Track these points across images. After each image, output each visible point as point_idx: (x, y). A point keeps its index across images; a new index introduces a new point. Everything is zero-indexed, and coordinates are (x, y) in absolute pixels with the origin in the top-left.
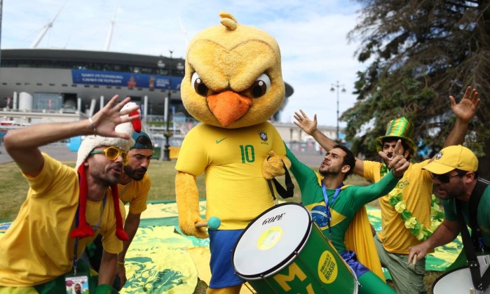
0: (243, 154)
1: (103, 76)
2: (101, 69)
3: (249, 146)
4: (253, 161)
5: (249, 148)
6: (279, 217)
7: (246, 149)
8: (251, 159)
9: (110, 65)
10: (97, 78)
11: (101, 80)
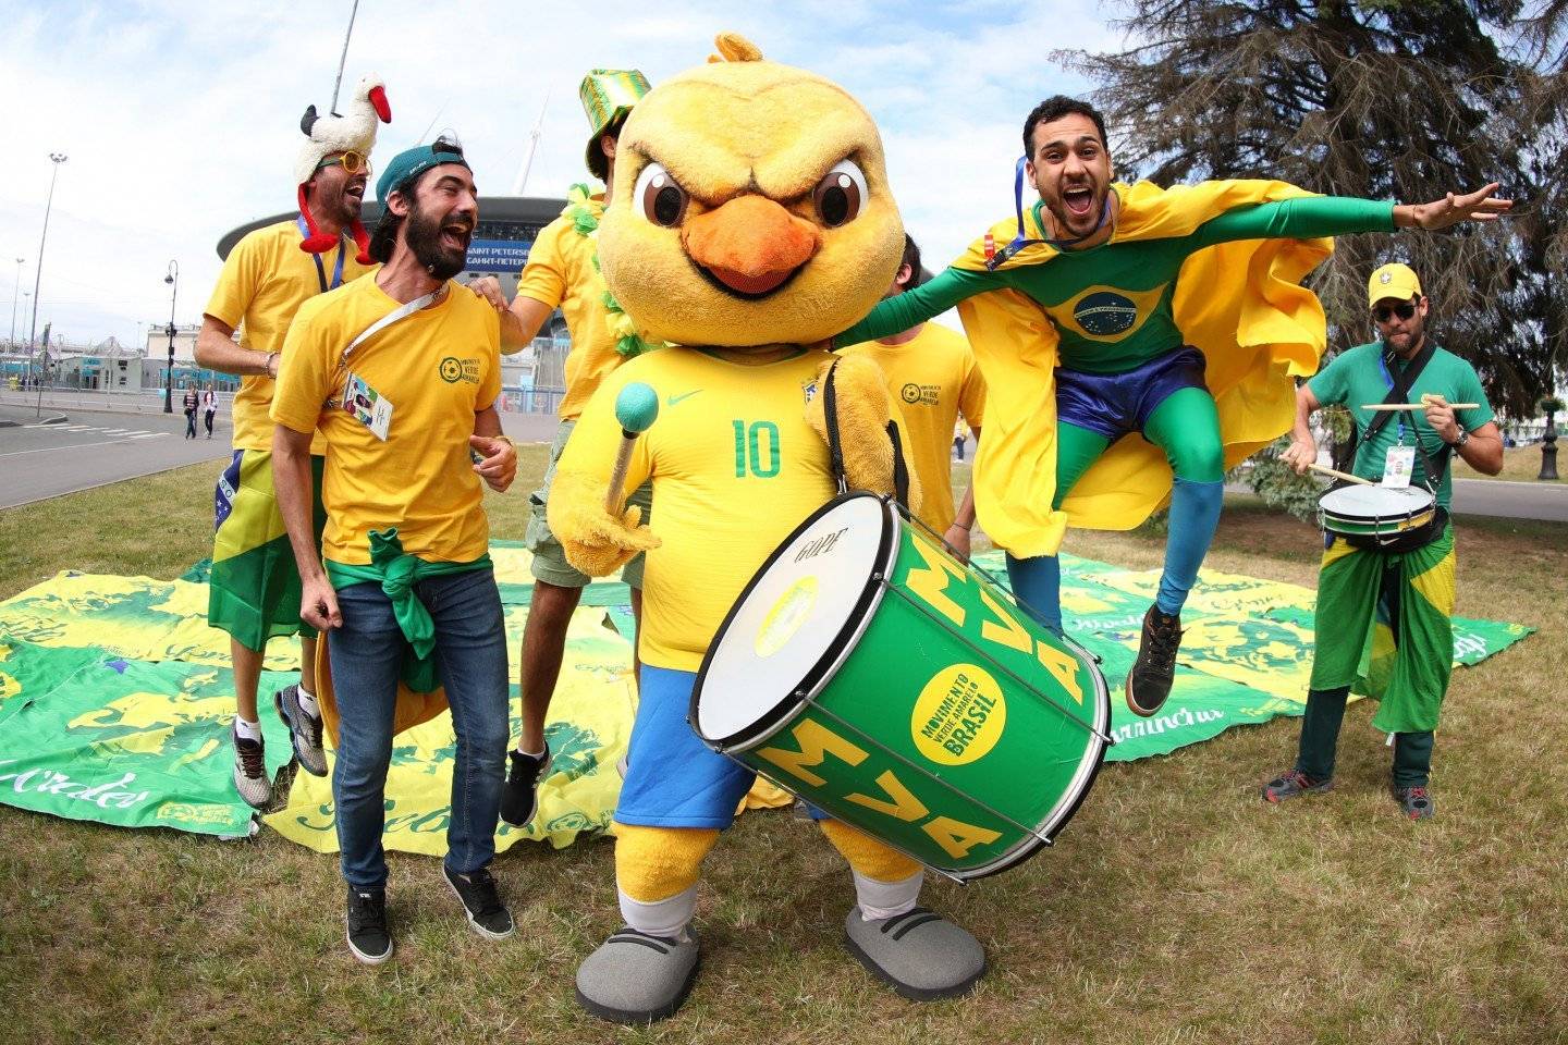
0: (740, 450)
1: (508, 251)
2: (505, 236)
3: (764, 425)
4: (773, 473)
5: (764, 433)
6: (833, 538)
7: (754, 435)
8: (766, 466)
9: (522, 226)
10: (496, 256)
11: (504, 262)
